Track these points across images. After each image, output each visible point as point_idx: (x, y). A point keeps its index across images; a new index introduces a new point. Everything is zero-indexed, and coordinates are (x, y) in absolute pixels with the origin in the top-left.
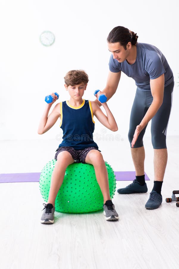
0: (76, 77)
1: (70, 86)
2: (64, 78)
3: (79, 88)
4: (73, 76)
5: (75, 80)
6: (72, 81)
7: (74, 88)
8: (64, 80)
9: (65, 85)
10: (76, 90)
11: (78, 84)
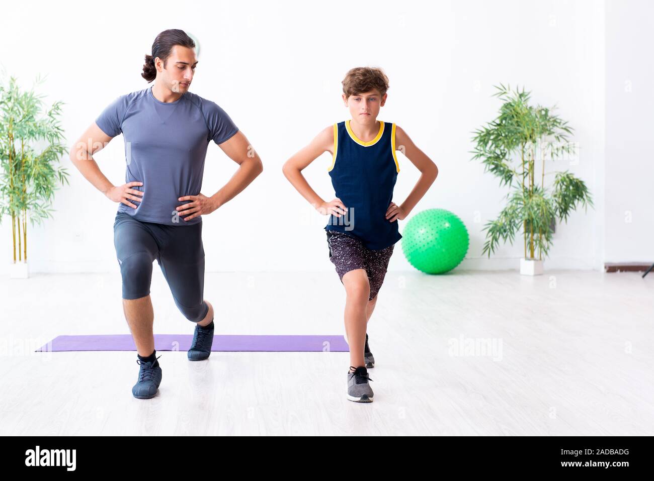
0: (361, 78)
1: (351, 97)
2: (342, 82)
3: (368, 100)
4: (356, 77)
5: (360, 84)
6: (355, 86)
7: (359, 100)
8: (342, 86)
9: (343, 96)
10: (363, 105)
11: (365, 91)
